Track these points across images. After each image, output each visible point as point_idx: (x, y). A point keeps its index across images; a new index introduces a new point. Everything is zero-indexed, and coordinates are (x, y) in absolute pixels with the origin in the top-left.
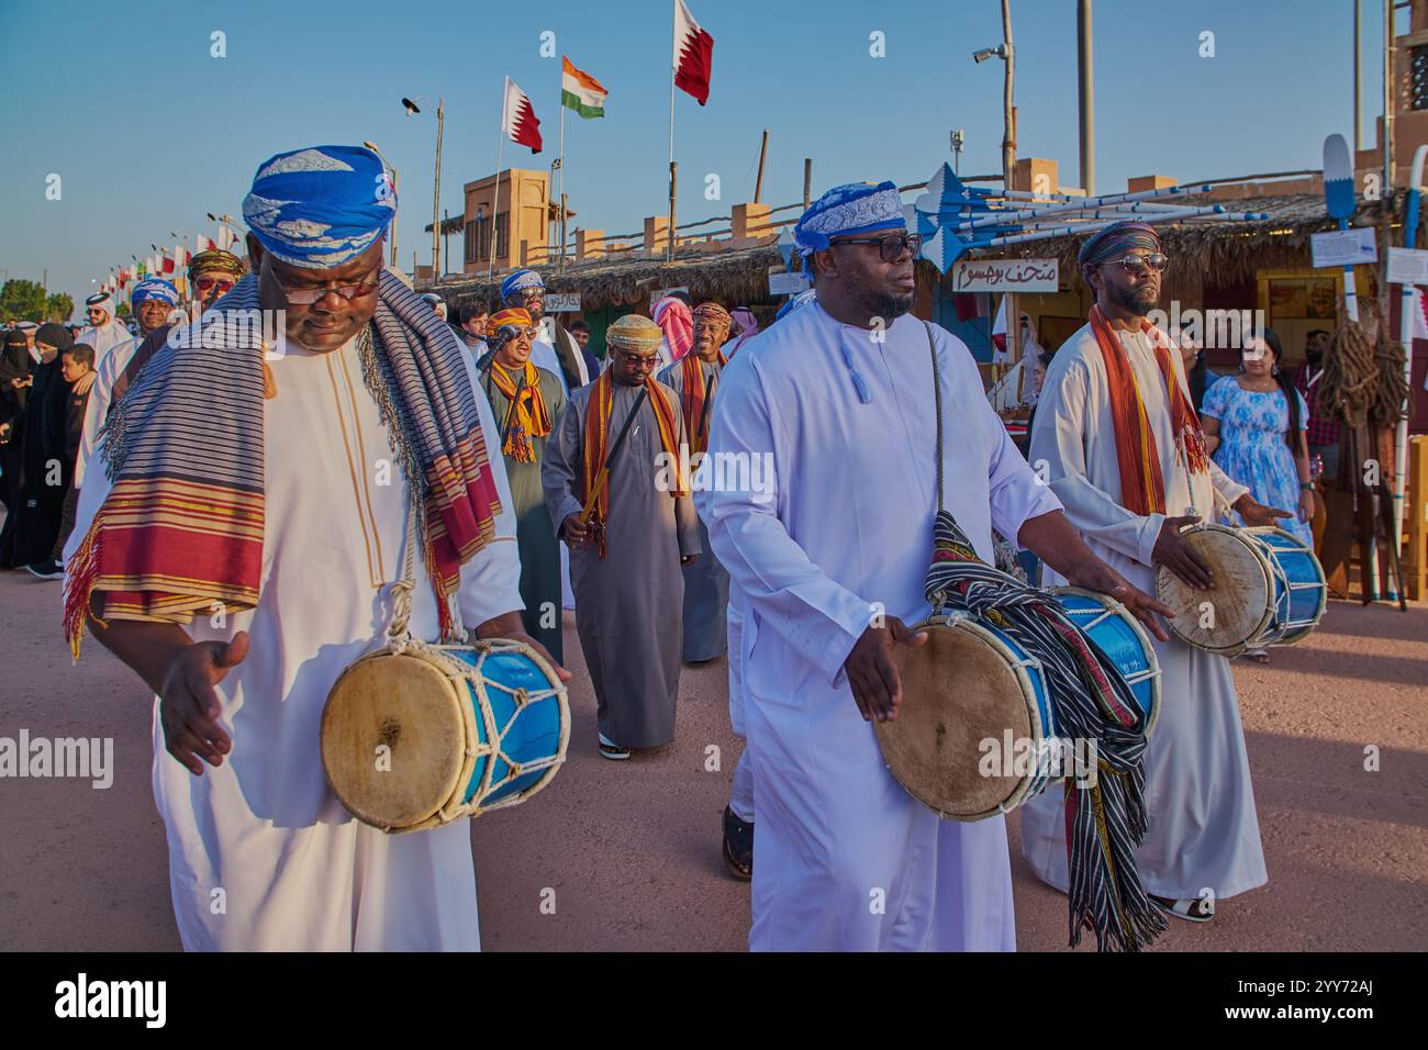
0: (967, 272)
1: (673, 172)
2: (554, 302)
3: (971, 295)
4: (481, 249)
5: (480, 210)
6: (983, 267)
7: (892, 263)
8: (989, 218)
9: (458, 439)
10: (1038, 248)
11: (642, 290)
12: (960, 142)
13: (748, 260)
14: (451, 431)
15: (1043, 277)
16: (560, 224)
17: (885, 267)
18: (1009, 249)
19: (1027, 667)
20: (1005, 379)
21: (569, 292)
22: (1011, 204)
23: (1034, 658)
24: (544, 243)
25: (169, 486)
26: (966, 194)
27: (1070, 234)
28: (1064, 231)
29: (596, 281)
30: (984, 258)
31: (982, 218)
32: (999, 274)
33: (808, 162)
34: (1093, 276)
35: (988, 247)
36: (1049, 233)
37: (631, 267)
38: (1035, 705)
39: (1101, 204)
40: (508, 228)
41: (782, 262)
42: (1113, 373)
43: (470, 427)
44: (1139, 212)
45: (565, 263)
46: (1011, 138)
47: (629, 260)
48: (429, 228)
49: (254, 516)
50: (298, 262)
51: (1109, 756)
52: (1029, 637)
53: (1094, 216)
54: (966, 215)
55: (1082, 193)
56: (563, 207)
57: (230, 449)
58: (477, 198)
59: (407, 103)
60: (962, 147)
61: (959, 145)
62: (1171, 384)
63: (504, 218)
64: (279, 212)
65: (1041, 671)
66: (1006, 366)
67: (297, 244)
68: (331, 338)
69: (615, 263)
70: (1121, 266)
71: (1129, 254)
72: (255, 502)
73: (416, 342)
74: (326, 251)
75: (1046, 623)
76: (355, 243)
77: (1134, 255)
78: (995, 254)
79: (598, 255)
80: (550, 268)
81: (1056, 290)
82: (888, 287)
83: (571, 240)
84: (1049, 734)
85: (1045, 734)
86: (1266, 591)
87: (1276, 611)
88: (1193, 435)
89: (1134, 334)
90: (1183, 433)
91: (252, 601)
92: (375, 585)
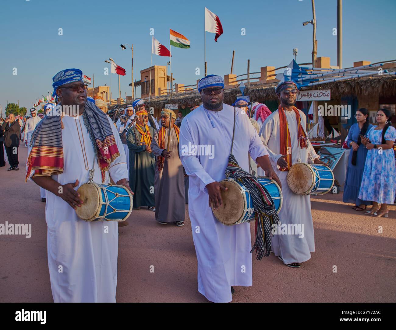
0: (300, 94)
1: (205, 65)
2: (169, 107)
3: (301, 102)
4: (146, 91)
5: (146, 79)
6: (306, 93)
8: (308, 77)
10: (324, 86)
11: (197, 102)
12: (296, 52)
13: (230, 92)
15: (325, 96)
16: (170, 83)
18: (314, 87)
19: (245, 192)
20: (313, 128)
21: (174, 103)
22: (315, 72)
23: (247, 190)
24: (165, 88)
25: (43, 148)
26: (300, 70)
27: (335, 82)
28: (332, 80)
29: (183, 100)
30: (306, 90)
31: (305, 77)
32: (311, 95)
33: (249, 61)
34: (279, 96)
35: (307, 86)
36: (328, 81)
37: (193, 95)
38: (246, 200)
39: (345, 71)
40: (154, 84)
41: (241, 93)
42: (281, 122)
44: (358, 73)
45: (173, 95)
46: (315, 51)
47: (192, 93)
48: (130, 85)
49: (61, 153)
51: (266, 212)
52: (247, 185)
53: (343, 75)
54: (300, 76)
55: (338, 68)
56: (171, 77)
57: (55, 139)
58: (144, 75)
59: (122, 46)
60: (297, 54)
61: (296, 53)
62: (299, 125)
63: (153, 81)
65: (249, 193)
66: (313, 124)
69: (188, 94)
71: (285, 91)
72: (61, 150)
73: (96, 115)
75: (252, 182)
77: (287, 90)
78: (310, 88)
79: (183, 92)
80: (168, 96)
81: (330, 100)
83: (174, 87)
84: (249, 207)
85: (248, 207)
86: (313, 180)
87: (315, 185)
88: (303, 139)
89: (290, 112)
90: (300, 138)
91: (62, 171)
92: (86, 169)
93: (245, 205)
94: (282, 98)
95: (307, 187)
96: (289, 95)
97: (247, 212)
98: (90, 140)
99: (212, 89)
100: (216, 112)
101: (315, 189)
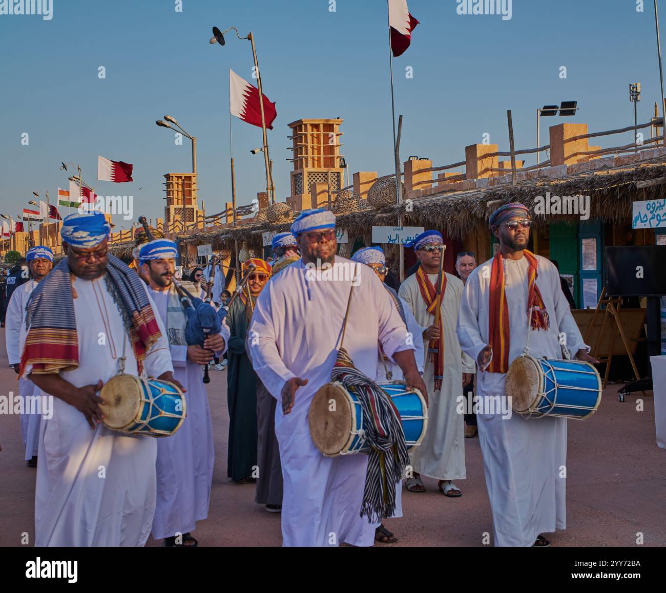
14: (139, 305)
25: (46, 331)
38: (354, 417)
42: (494, 280)
43: (146, 305)
49: (74, 338)
50: (80, 246)
51: (377, 445)
57: (64, 317)
64: (73, 230)
65: (362, 407)
67: (80, 240)
70: (507, 226)
71: (510, 221)
72: (74, 333)
73: (123, 276)
74: (89, 241)
76: (98, 238)
77: (513, 221)
84: (360, 428)
85: (358, 428)
86: (538, 386)
87: (545, 396)
88: (538, 311)
89: (515, 261)
90: (531, 310)
91: (75, 364)
92: (113, 358)
93: (353, 425)
94: (503, 235)
95: (530, 400)
96: (518, 230)
97: (357, 436)
99: (322, 234)
101: (549, 404)
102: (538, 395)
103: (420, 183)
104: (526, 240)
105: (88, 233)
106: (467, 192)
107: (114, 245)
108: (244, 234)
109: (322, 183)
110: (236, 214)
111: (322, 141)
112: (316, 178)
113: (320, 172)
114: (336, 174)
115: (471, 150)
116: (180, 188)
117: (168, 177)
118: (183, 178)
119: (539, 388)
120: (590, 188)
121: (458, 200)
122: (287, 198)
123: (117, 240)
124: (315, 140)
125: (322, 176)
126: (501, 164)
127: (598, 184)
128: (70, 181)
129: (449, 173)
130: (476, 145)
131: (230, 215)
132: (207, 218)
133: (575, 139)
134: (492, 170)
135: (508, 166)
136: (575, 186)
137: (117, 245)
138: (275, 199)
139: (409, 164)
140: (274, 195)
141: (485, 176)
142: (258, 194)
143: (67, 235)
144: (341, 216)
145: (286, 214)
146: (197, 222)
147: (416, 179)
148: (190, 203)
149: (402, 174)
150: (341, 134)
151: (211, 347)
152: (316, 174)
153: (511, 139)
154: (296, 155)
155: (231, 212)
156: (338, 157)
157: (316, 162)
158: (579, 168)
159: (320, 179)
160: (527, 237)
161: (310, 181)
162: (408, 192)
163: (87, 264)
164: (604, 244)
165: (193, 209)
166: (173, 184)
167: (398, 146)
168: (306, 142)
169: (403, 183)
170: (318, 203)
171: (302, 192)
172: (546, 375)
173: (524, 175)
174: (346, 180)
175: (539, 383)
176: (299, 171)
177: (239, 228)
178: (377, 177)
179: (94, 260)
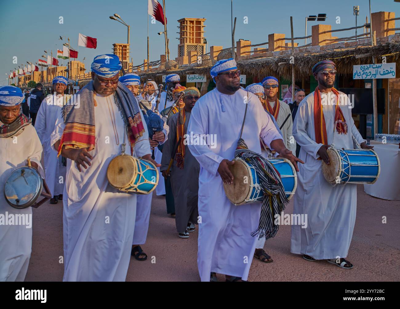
7: (233, 78)
9: (135, 115)
14: (133, 113)
17: (231, 79)
19: (251, 168)
25: (75, 124)
34: (316, 76)
42: (316, 105)
43: (138, 113)
49: (93, 131)
50: (103, 76)
51: (271, 191)
57: (88, 117)
62: (336, 108)
64: (100, 66)
67: (103, 72)
68: (108, 93)
70: (322, 74)
71: (323, 71)
72: (93, 128)
73: (125, 94)
74: (109, 74)
76: (114, 73)
77: (325, 71)
82: (231, 84)
84: (255, 183)
86: (339, 165)
87: (343, 171)
88: (341, 123)
89: (327, 94)
92: (117, 144)
93: (251, 181)
94: (319, 79)
96: (328, 76)
97: (254, 188)
98: (121, 117)
100: (229, 96)
101: (347, 176)
102: (339, 171)
103: (244, 53)
104: (333, 82)
105: (109, 69)
106: (268, 58)
107: (85, 80)
108: (152, 75)
109: (194, 51)
110: (149, 65)
111: (195, 30)
112: (191, 49)
113: (193, 46)
114: (201, 47)
115: (271, 36)
116: (121, 52)
117: (114, 45)
118: (122, 46)
119: (339, 166)
120: (332, 58)
121: (264, 62)
122: (176, 58)
123: (87, 77)
124: (191, 29)
125: (194, 48)
126: (286, 44)
127: (335, 56)
128: (64, 46)
129: (259, 48)
130: (274, 34)
131: (146, 66)
132: (134, 67)
133: (325, 32)
134: (282, 47)
135: (290, 45)
136: (324, 56)
137: (87, 79)
138: (169, 58)
139: (239, 43)
140: (169, 56)
141: (278, 50)
142: (161, 55)
143: (96, 69)
144: (203, 68)
145: (175, 66)
146: (129, 69)
147: (242, 50)
148: (126, 59)
149: (236, 48)
150: (204, 26)
151: (156, 139)
152: (191, 47)
153: (292, 31)
154: (181, 36)
155: (146, 64)
156: (203, 38)
157: (191, 40)
158: (326, 47)
159: (193, 49)
160: (334, 80)
161: (188, 50)
162: (238, 57)
163: (106, 87)
164: (338, 87)
165: (127, 62)
166: (117, 49)
167: (234, 33)
168: (187, 30)
169: (236, 52)
170: (192, 61)
171: (183, 55)
172: (342, 158)
173: (298, 50)
174: (207, 50)
175: (338, 164)
176: (182, 45)
177: (150, 72)
178: (222, 49)
179: (110, 85)
